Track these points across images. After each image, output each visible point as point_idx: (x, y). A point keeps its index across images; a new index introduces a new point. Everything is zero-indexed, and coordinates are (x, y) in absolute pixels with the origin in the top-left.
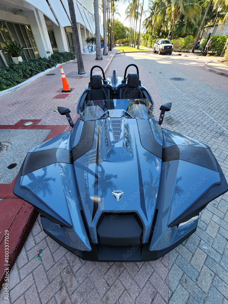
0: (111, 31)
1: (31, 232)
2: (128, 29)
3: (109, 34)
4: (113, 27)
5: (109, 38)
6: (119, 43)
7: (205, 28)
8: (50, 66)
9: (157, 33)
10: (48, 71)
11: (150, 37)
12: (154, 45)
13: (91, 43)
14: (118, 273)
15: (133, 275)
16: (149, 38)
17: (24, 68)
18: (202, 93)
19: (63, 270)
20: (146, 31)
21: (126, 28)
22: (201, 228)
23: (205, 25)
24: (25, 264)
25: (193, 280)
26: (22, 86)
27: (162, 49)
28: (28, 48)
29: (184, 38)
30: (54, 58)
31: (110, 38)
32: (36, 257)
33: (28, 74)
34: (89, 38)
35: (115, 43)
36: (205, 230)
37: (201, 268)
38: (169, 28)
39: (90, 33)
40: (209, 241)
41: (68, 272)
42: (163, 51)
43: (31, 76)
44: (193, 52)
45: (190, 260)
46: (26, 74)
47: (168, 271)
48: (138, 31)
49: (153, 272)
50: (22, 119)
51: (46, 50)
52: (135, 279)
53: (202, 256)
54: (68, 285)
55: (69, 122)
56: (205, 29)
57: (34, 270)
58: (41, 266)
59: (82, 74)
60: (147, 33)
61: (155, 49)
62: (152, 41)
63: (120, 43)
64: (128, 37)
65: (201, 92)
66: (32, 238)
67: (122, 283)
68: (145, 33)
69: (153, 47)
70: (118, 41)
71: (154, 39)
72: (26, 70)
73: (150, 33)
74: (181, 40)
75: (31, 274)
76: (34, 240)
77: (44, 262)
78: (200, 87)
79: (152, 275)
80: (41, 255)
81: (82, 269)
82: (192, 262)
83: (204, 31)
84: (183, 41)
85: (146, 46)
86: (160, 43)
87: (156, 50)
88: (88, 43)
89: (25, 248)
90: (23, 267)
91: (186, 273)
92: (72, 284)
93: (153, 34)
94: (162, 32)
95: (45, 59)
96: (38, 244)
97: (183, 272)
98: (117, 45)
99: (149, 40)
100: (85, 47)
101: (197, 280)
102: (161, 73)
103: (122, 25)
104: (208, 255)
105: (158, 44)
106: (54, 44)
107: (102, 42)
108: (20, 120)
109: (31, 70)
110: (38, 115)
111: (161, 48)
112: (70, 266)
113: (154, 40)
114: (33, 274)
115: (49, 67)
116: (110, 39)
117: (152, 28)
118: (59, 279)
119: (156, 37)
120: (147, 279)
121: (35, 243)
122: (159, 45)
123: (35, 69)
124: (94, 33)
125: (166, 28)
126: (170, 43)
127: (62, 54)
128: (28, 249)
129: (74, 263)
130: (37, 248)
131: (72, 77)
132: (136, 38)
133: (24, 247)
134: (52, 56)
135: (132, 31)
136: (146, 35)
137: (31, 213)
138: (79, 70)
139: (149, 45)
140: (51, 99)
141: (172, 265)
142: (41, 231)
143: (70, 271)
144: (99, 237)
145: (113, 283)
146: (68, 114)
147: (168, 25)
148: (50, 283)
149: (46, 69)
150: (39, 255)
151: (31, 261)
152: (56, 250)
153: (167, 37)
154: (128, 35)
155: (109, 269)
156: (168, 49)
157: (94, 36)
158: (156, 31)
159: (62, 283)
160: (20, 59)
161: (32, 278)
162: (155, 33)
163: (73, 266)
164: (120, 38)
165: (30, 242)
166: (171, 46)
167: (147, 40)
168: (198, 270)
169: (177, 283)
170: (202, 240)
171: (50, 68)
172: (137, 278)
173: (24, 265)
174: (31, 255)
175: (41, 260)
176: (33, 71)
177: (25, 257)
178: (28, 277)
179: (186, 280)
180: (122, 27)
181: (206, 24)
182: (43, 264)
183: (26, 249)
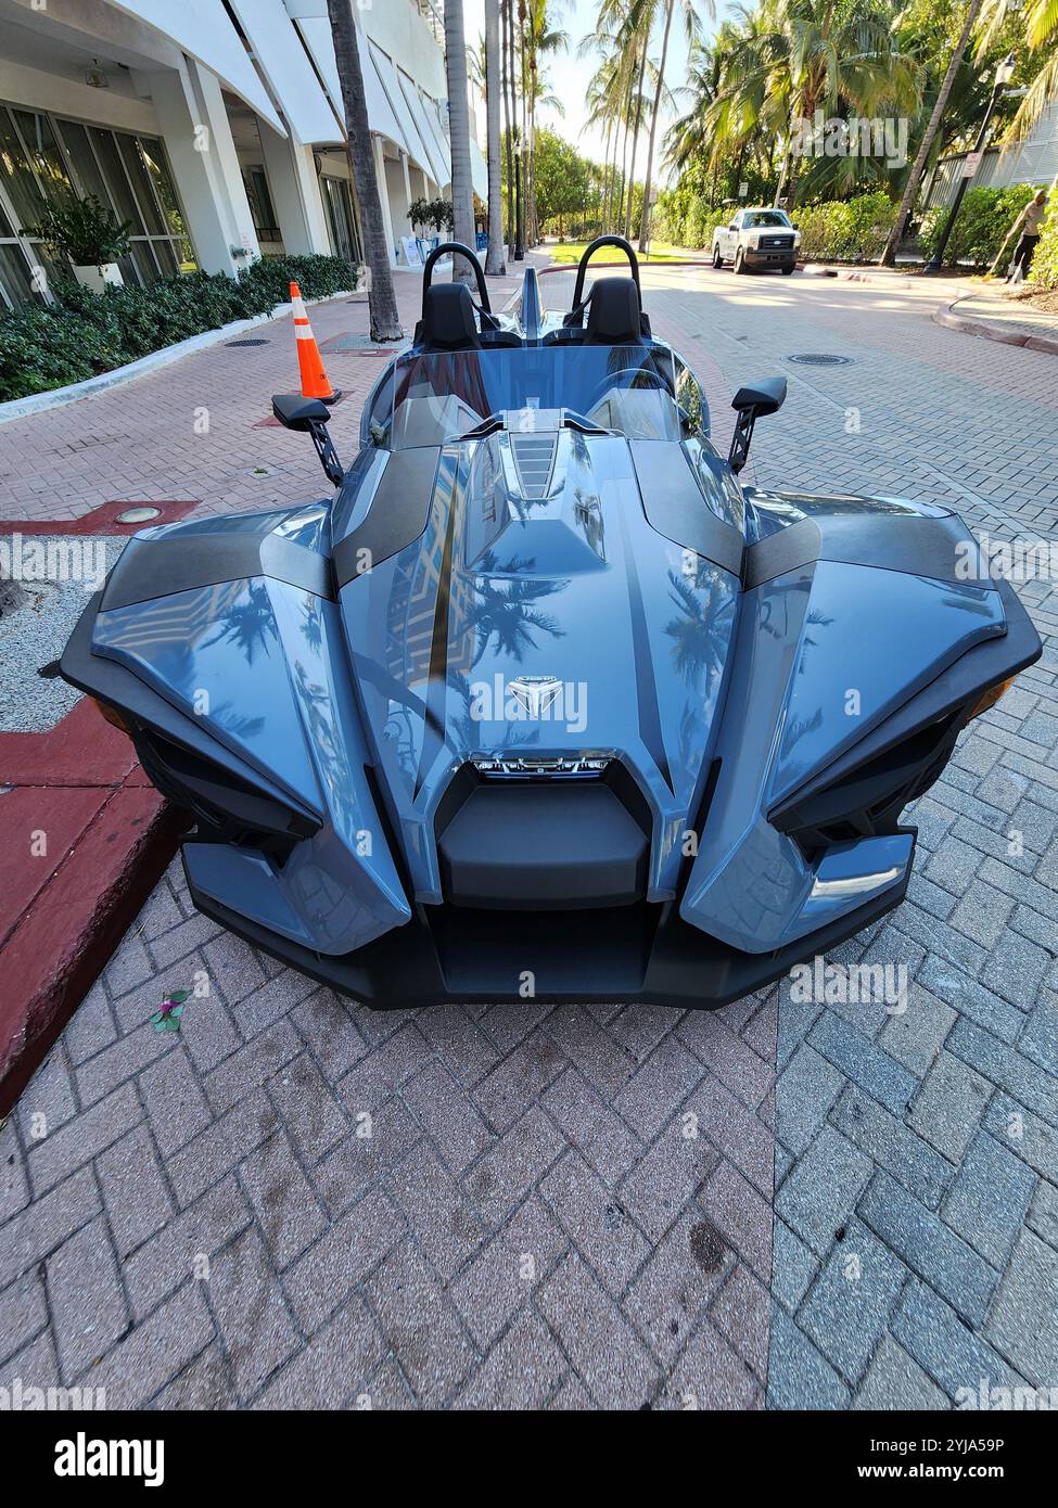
0: (522, 179)
1: (133, 926)
2: (596, 171)
3: (514, 190)
4: (528, 165)
5: (510, 211)
6: (558, 231)
7: (940, 163)
8: (247, 307)
9: (725, 183)
10: (236, 329)
11: (695, 202)
12: (711, 235)
13: (432, 224)
14: (534, 1079)
15: (609, 1088)
16: (691, 208)
17: (129, 310)
18: (932, 410)
19: (280, 1070)
20: (676, 179)
21: (589, 165)
22: (929, 908)
23: (942, 151)
24: (104, 1049)
25: (890, 1111)
26: (115, 382)
27: (750, 250)
28: (149, 238)
29: (848, 201)
30: (264, 276)
31: (515, 209)
32: (155, 1020)
33: (146, 334)
34: (422, 204)
35: (539, 233)
36: (949, 917)
37: (929, 1062)
38: (781, 167)
39: (429, 179)
40: (965, 960)
41: (302, 1079)
42: (754, 259)
43: (158, 344)
44: (889, 262)
45: (879, 1033)
46: (136, 335)
47: (772, 1075)
48: (640, 177)
49: (704, 1078)
50: (110, 500)
51: (229, 242)
52: (616, 1104)
53: (935, 1018)
54: (302, 1127)
55: (324, 461)
56: (942, 168)
57: (142, 1070)
58: (178, 1052)
59: (388, 339)
60: (682, 186)
61: (717, 249)
62: (704, 222)
63: (562, 233)
64: (595, 206)
65: (925, 405)
66: (141, 949)
67: (554, 1120)
68: (674, 186)
69: (707, 244)
70: (552, 222)
71: (714, 211)
72: (137, 314)
73: (695, 186)
74: (836, 212)
75: (130, 1086)
76: (150, 954)
77: (190, 1039)
78: (921, 388)
79: (696, 1088)
80: (177, 1011)
81: (369, 1068)
82: (886, 1039)
83: (938, 177)
84: (844, 216)
85: (679, 241)
86: (739, 225)
87: (723, 253)
88: (418, 225)
89: (106, 985)
90: (93, 1057)
91: (856, 1082)
92: (322, 1123)
93: (709, 190)
94: (748, 181)
95: (222, 281)
96: (165, 969)
97: (844, 1078)
98: (548, 239)
99: (691, 218)
100: (404, 239)
101: (910, 1110)
102: (744, 338)
103: (569, 151)
104: (961, 1014)
105: (733, 228)
106: (268, 229)
107: (480, 226)
108: (103, 502)
109: (159, 320)
110: (183, 486)
111: (745, 246)
112: (311, 1055)
113: (715, 214)
114: (137, 1084)
115: (239, 313)
116: (516, 211)
117: (706, 163)
118: (259, 1106)
119: (721, 200)
120: (674, 1105)
121: (154, 966)
122: (736, 232)
123: (176, 317)
124: (445, 179)
125: (765, 165)
126: (784, 225)
127: (300, 265)
128: (117, 988)
129: (329, 1042)
130: (162, 985)
131: (345, 352)
132: (635, 209)
133: (99, 982)
134: (255, 268)
135: (614, 180)
136: (679, 193)
137: (138, 843)
138: (374, 322)
139: (690, 239)
140: (245, 429)
141: (794, 1052)
142: (181, 919)
143: (311, 1076)
144: (449, 864)
145: (515, 1122)
146: (318, 425)
147: (775, 153)
148: (215, 1119)
149: (227, 319)
150: (167, 1011)
151: (128, 1034)
152: (251, 994)
153: (772, 202)
154: (597, 195)
155: (494, 1067)
156: (777, 247)
157: (444, 197)
158: (722, 178)
159: (271, 1120)
160: (112, 274)
161: (134, 1102)
162: (717, 186)
163: (327, 1055)
164: (560, 210)
165: (130, 962)
166: (792, 238)
167: (684, 215)
168: (914, 1068)
169: (817, 1120)
170: (932, 954)
171: (244, 316)
172: (625, 1101)
173: (98, 1053)
174: (135, 1012)
175: (178, 1030)
176: (170, 323)
177: (107, 1020)
178: (115, 1096)
179: (857, 1108)
180: (569, 160)
181: (946, 144)
182: (186, 1048)
183: (109, 988)
